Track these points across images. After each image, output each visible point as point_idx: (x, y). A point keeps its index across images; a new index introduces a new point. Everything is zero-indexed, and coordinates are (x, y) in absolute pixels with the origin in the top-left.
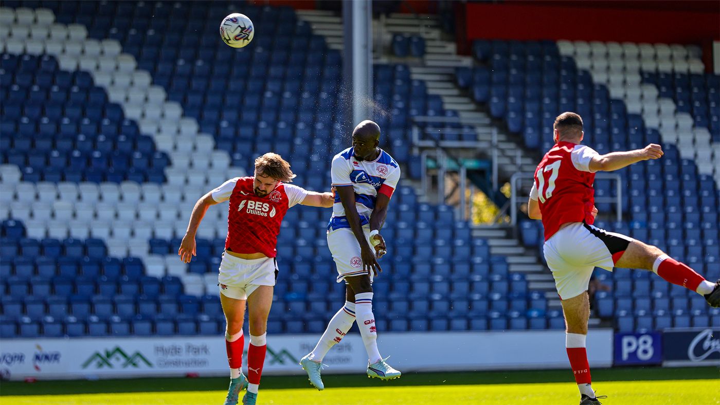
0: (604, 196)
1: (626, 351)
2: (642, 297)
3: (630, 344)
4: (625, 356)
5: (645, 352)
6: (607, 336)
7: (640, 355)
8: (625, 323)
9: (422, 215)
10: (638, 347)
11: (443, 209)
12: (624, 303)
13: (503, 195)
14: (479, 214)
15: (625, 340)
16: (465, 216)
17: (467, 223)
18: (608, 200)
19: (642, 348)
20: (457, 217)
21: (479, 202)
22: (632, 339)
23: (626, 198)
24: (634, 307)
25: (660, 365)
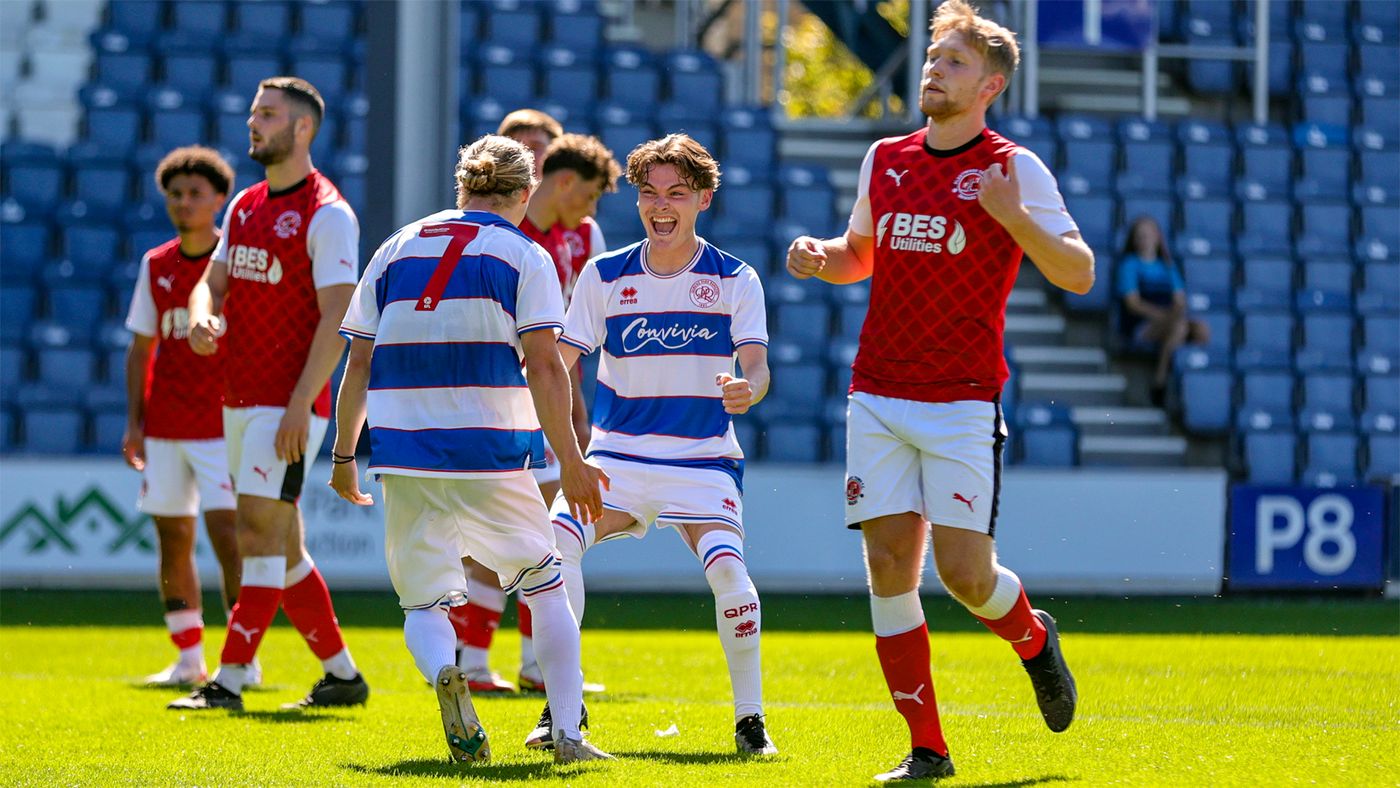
0: (1214, 37)
1: (1268, 541)
2: (1326, 370)
3: (1280, 522)
4: (1264, 562)
5: (1330, 548)
6: (1208, 491)
7: (1314, 557)
8: (1269, 455)
9: (619, 83)
10: (1307, 531)
11: (687, 63)
12: (1268, 388)
13: (886, 25)
14: (805, 87)
15: (1267, 508)
16: (760, 94)
17: (764, 114)
18: (1228, 52)
19: (1321, 532)
20: (734, 94)
21: (807, 49)
22: (1290, 507)
23: (1285, 47)
24: (1298, 400)
25: (1378, 593)
